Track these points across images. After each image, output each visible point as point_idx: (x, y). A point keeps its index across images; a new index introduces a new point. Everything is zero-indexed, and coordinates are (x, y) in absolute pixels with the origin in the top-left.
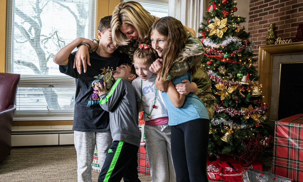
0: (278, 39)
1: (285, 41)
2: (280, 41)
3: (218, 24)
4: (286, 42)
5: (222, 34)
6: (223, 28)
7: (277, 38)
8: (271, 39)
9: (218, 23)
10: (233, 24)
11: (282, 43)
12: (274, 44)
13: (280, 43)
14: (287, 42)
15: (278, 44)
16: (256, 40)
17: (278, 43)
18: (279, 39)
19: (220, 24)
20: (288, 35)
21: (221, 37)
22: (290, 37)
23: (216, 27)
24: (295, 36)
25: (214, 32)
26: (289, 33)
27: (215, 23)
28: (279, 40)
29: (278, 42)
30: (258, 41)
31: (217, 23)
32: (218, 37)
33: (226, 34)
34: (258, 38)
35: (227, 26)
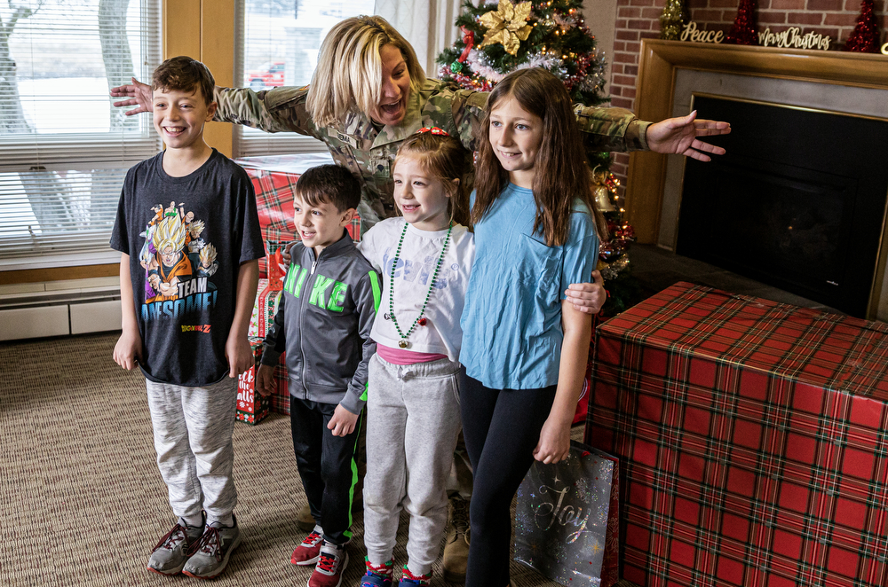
0: (689, 26)
1: (705, 33)
2: (693, 31)
3: (509, 15)
4: (708, 38)
5: (517, 47)
6: (521, 29)
7: (687, 24)
8: (671, 22)
9: (507, 12)
10: (548, 17)
11: (698, 39)
12: (679, 39)
13: (695, 38)
14: (712, 37)
15: (688, 43)
16: (638, 16)
17: (688, 39)
18: (692, 27)
19: (513, 18)
20: (716, 15)
21: (512, 53)
22: (722, 22)
23: (503, 25)
24: (732, 23)
25: (496, 38)
26: (720, 9)
27: (499, 12)
28: (690, 30)
29: (690, 35)
30: (644, 19)
31: (504, 14)
32: (505, 53)
33: (526, 47)
34: (642, 8)
35: (530, 23)
